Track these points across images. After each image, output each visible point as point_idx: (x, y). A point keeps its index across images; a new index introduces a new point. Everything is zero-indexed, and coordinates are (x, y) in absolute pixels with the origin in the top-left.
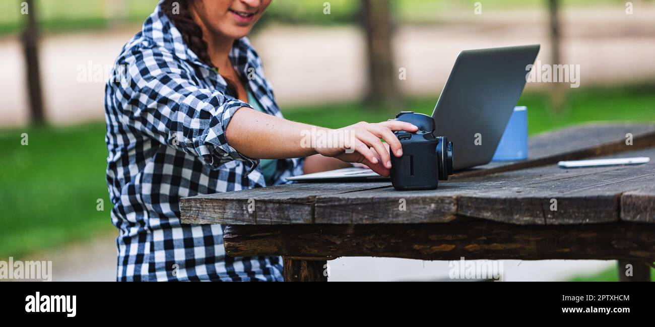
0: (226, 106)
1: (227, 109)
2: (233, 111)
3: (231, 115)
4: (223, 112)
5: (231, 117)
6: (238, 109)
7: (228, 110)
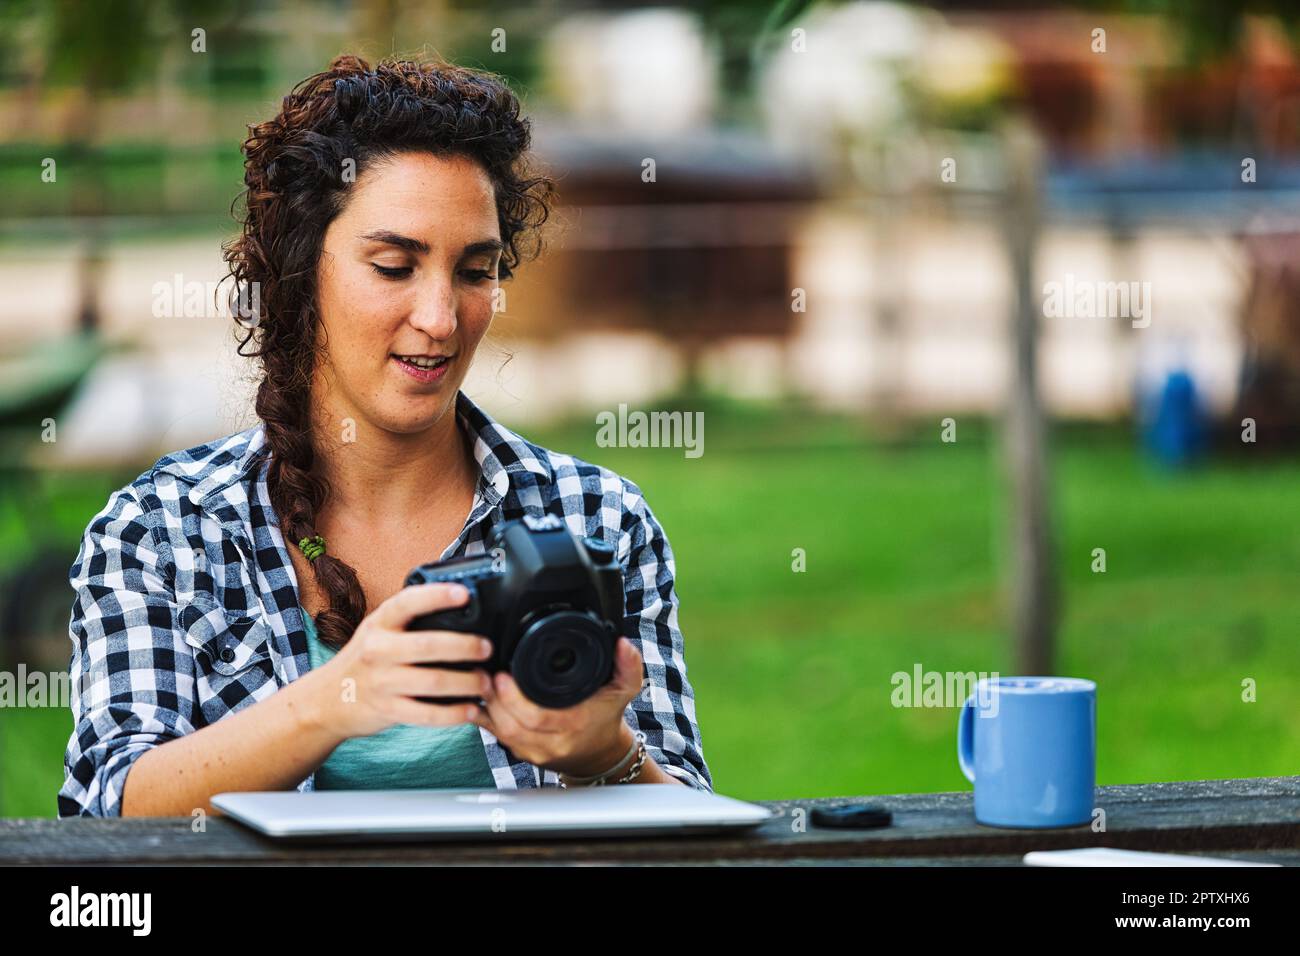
0: (102, 775)
1: (107, 780)
2: (120, 783)
3: (119, 792)
4: (101, 793)
5: (121, 799)
6: (127, 774)
7: (110, 783)
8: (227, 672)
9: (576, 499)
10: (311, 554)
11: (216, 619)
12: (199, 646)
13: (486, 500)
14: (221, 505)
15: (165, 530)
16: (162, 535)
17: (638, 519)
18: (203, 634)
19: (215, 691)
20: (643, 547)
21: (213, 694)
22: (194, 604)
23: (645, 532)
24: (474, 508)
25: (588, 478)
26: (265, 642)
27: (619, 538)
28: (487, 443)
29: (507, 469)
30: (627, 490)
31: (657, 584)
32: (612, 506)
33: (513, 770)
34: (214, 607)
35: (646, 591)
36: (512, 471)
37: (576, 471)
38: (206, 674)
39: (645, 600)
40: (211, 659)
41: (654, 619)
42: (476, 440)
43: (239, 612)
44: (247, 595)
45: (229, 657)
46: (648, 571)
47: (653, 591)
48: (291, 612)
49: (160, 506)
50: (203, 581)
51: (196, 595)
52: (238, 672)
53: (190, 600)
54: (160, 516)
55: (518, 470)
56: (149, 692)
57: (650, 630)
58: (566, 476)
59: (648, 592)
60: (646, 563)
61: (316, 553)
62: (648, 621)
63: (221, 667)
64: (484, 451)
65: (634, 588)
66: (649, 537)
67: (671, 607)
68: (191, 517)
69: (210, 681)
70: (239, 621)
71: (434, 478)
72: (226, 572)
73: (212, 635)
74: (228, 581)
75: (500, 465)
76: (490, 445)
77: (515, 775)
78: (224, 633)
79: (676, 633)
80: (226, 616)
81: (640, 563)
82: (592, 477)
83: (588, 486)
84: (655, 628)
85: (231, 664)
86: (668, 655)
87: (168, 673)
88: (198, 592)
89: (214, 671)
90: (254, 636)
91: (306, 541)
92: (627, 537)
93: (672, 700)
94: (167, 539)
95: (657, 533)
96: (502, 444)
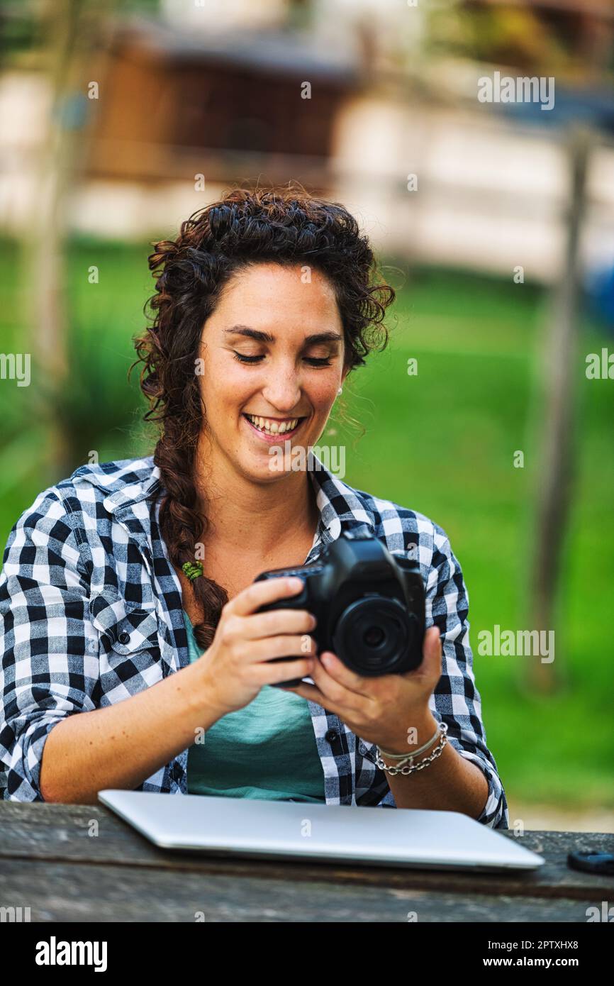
8: (123, 652)
9: (398, 538)
10: (192, 575)
11: (118, 609)
12: (103, 630)
13: (322, 540)
14: (129, 517)
15: (84, 531)
16: (82, 537)
17: (445, 558)
18: (107, 621)
19: (112, 666)
20: (447, 581)
21: (110, 669)
22: (103, 595)
23: (449, 569)
24: (314, 546)
25: (406, 519)
26: (156, 633)
27: (429, 572)
28: (327, 495)
29: (341, 518)
30: (437, 532)
31: (458, 609)
32: (426, 545)
33: (336, 760)
34: (118, 599)
35: (449, 615)
36: (344, 519)
37: (397, 514)
38: (106, 652)
39: (448, 623)
40: (111, 641)
41: (453, 640)
42: (318, 491)
43: (135, 604)
44: (143, 592)
45: (125, 639)
46: (451, 599)
47: (454, 615)
48: (176, 612)
49: (80, 509)
50: (111, 577)
51: (105, 588)
52: (131, 653)
53: (100, 592)
54: (80, 517)
55: (349, 519)
56: (63, 674)
57: (450, 648)
58: (390, 518)
59: (451, 616)
60: (450, 593)
61: (196, 575)
62: (450, 642)
63: (119, 648)
64: (324, 501)
65: (439, 613)
66: (452, 572)
67: (466, 629)
68: (105, 521)
69: (109, 658)
70: (136, 611)
71: (286, 522)
72: (128, 570)
73: (114, 622)
74: (129, 577)
75: (335, 514)
76: (329, 496)
77: (337, 764)
78: (123, 621)
79: (468, 650)
80: (126, 607)
81: (445, 592)
82: (409, 519)
83: (407, 526)
84: (454, 647)
85: (127, 646)
86: (463, 668)
87: (77, 657)
88: (107, 586)
89: (112, 649)
90: (147, 625)
91: (189, 564)
92: (435, 572)
93: (467, 704)
94: (86, 541)
95: (457, 569)
96: (338, 497)
